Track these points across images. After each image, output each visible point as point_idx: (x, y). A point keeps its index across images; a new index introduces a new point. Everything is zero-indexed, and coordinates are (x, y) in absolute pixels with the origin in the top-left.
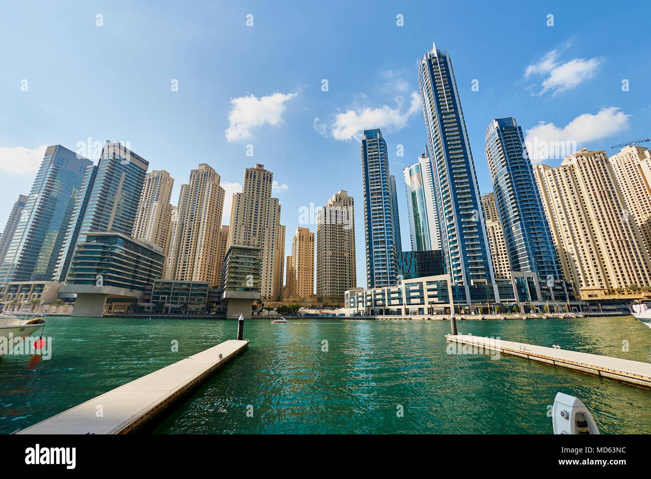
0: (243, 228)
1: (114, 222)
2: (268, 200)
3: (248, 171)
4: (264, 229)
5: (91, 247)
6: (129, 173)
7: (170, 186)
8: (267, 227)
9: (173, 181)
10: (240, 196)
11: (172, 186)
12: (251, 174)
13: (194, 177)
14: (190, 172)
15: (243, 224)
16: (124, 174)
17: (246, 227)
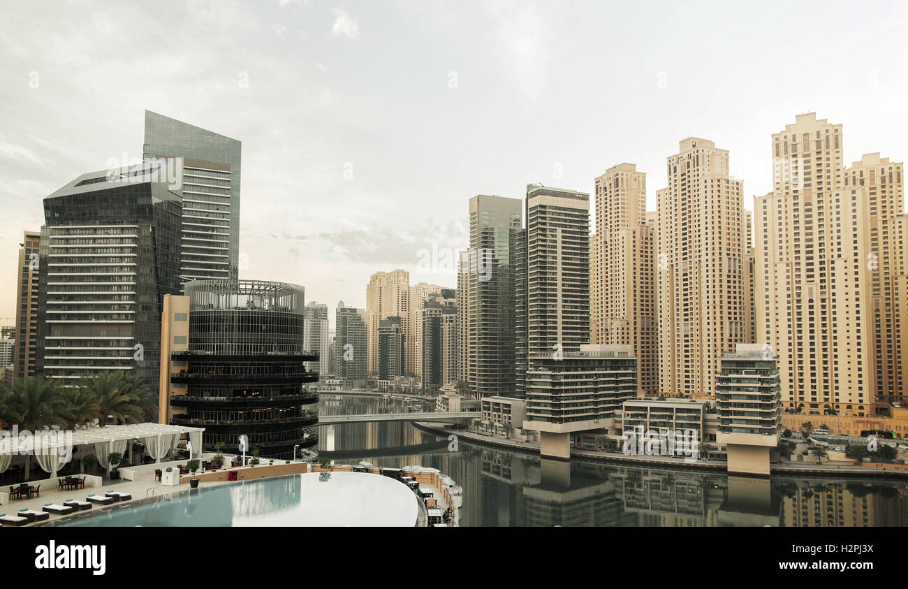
0: (782, 268)
1: (564, 306)
2: (833, 195)
3: (777, 139)
4: (833, 262)
5: (538, 377)
6: (566, 226)
7: (641, 188)
8: (839, 256)
9: (644, 177)
10: (765, 201)
11: (644, 188)
12: (786, 143)
13: (675, 172)
14: (666, 161)
15: (781, 259)
16: (559, 230)
17: (788, 265)
